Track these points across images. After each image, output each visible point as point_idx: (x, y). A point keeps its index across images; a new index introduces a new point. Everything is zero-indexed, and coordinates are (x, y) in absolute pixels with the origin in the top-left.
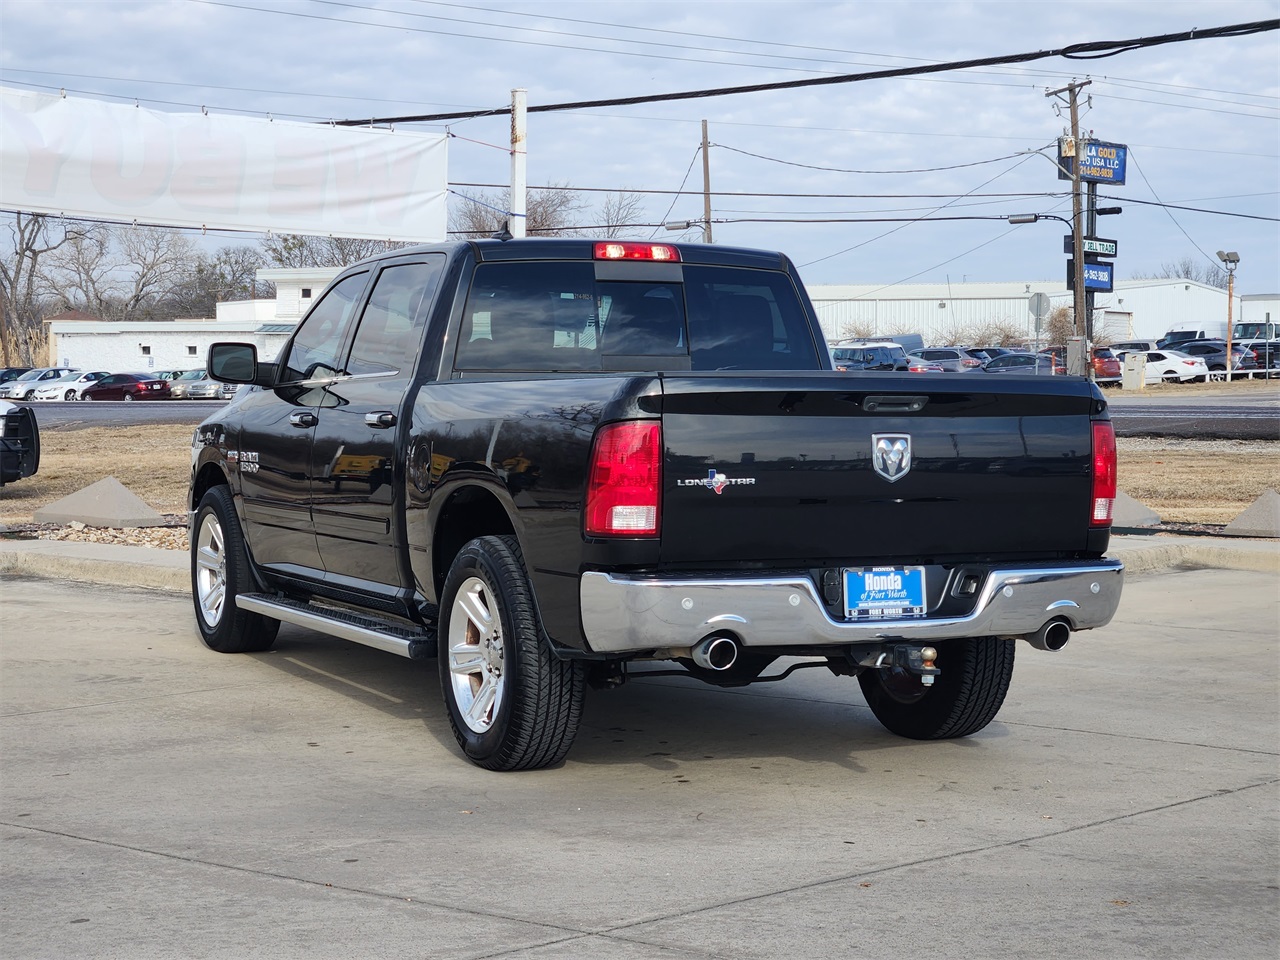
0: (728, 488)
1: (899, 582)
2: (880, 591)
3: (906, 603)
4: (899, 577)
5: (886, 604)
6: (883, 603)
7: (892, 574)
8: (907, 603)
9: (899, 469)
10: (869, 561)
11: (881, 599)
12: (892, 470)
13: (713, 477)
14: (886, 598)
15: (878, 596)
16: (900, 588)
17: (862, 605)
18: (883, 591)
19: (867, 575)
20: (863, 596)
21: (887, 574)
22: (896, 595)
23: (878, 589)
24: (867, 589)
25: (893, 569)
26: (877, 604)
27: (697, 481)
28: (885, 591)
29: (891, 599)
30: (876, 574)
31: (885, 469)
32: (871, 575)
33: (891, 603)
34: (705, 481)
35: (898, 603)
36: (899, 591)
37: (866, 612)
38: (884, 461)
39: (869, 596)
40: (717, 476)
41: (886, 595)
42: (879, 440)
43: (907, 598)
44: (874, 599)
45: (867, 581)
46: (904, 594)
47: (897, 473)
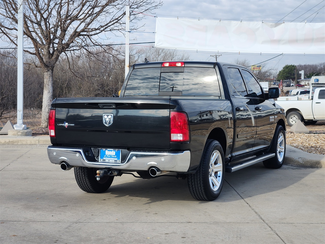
0: (68, 126)
1: (115, 153)
2: (109, 155)
3: (116, 159)
4: (115, 152)
6: (110, 158)
7: (113, 151)
9: (110, 123)
10: (107, 147)
11: (109, 157)
12: (108, 123)
13: (65, 124)
14: (111, 157)
15: (109, 156)
16: (115, 155)
17: (104, 158)
18: (110, 155)
19: (106, 151)
20: (105, 156)
21: (112, 151)
22: (114, 157)
24: (106, 154)
25: (113, 150)
26: (108, 158)
27: (62, 124)
28: (111, 155)
29: (112, 157)
30: (108, 151)
31: (106, 123)
32: (107, 151)
33: (112, 158)
34: (64, 124)
35: (114, 159)
36: (114, 156)
37: (105, 160)
38: (105, 121)
39: (106, 156)
40: (66, 123)
41: (111, 156)
42: (104, 115)
43: (116, 158)
45: (106, 152)
46: (116, 156)
47: (109, 124)
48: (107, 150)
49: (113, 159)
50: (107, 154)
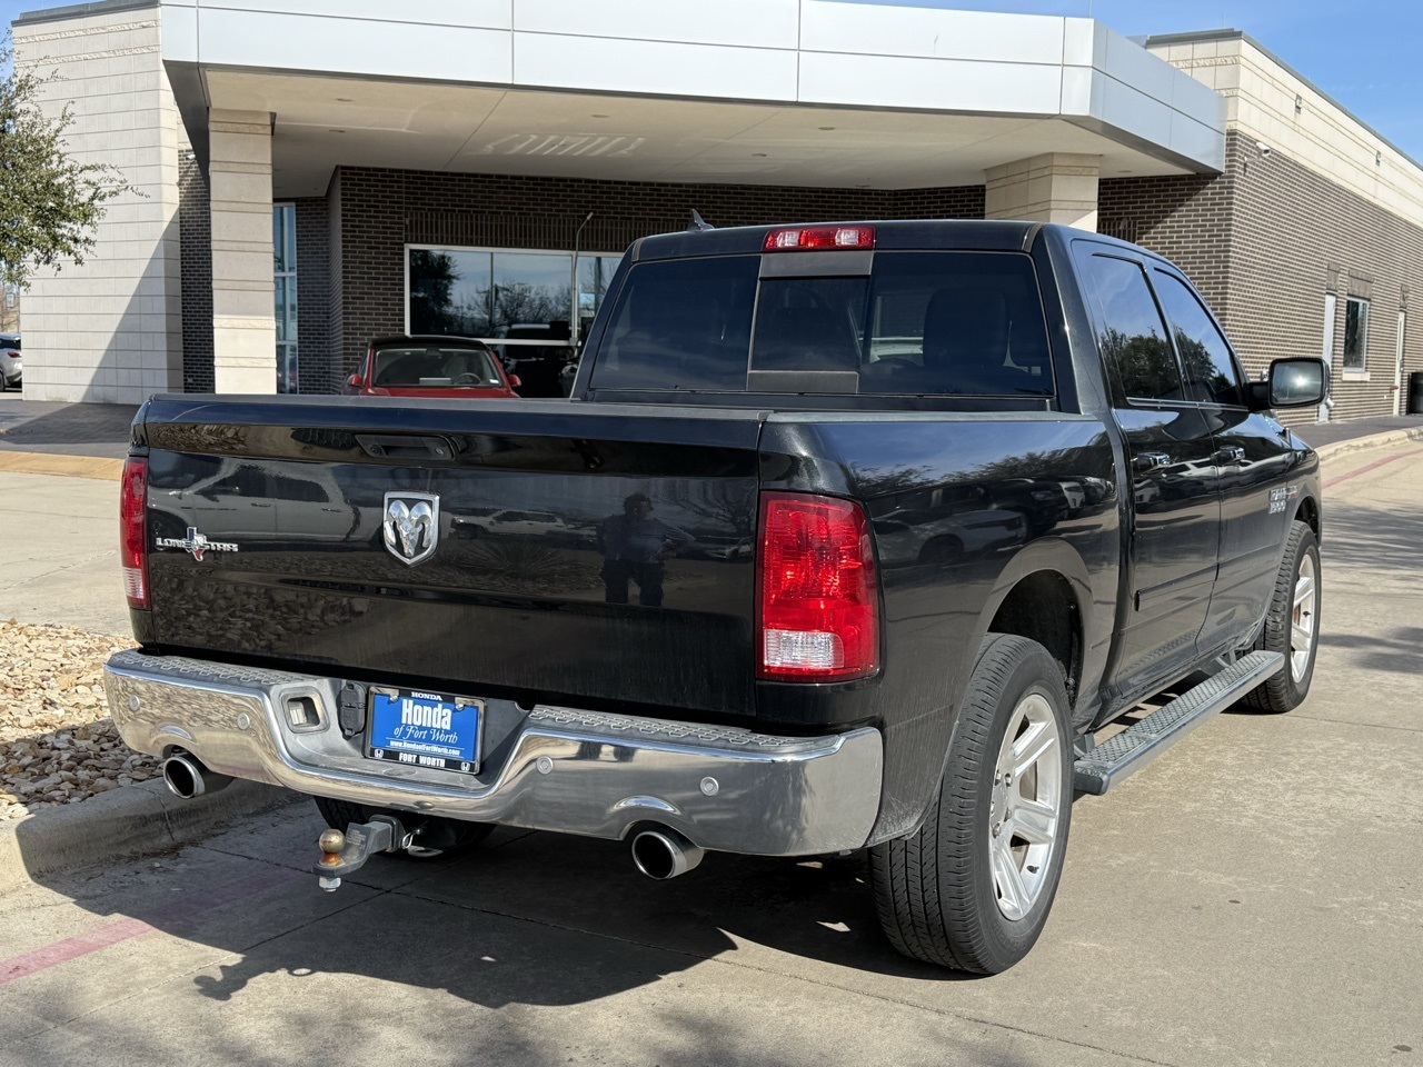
0: (211, 555)
1: (448, 719)
2: (421, 728)
3: (455, 753)
5: (428, 748)
6: (424, 746)
7: (440, 706)
8: (458, 753)
9: (420, 548)
10: (409, 682)
11: (421, 740)
12: (408, 549)
13: (192, 538)
14: (429, 740)
15: (417, 734)
16: (448, 727)
17: (394, 744)
18: (424, 729)
19: (405, 701)
20: (398, 731)
21: (433, 704)
22: (442, 737)
23: (419, 723)
24: (404, 721)
25: (439, 698)
26: (414, 746)
27: (177, 541)
28: (429, 729)
29: (434, 742)
30: (418, 701)
31: (399, 545)
32: (411, 702)
33: (435, 749)
34: (184, 543)
35: (445, 751)
36: (447, 732)
37: (396, 755)
38: (397, 535)
39: (404, 733)
40: (196, 536)
41: (429, 736)
42: (391, 500)
43: (457, 745)
44: (412, 739)
45: (405, 710)
46: (453, 738)
47: (416, 553)
48: (408, 696)
49: (440, 750)
50: (410, 723)
